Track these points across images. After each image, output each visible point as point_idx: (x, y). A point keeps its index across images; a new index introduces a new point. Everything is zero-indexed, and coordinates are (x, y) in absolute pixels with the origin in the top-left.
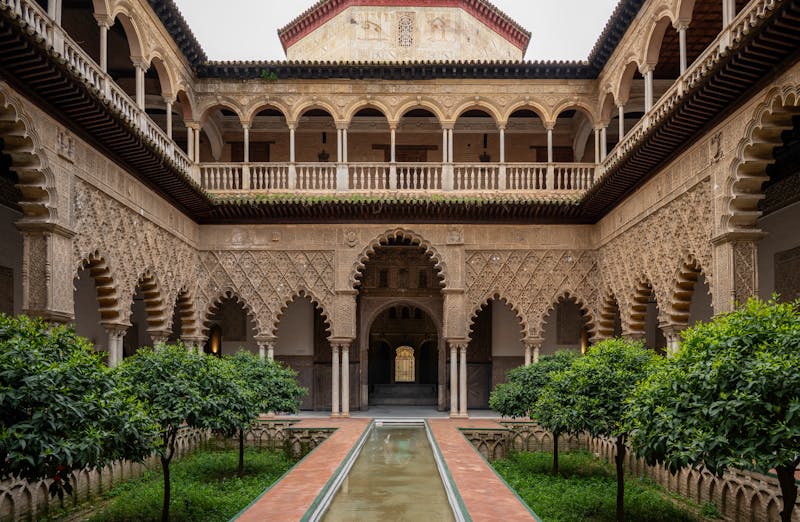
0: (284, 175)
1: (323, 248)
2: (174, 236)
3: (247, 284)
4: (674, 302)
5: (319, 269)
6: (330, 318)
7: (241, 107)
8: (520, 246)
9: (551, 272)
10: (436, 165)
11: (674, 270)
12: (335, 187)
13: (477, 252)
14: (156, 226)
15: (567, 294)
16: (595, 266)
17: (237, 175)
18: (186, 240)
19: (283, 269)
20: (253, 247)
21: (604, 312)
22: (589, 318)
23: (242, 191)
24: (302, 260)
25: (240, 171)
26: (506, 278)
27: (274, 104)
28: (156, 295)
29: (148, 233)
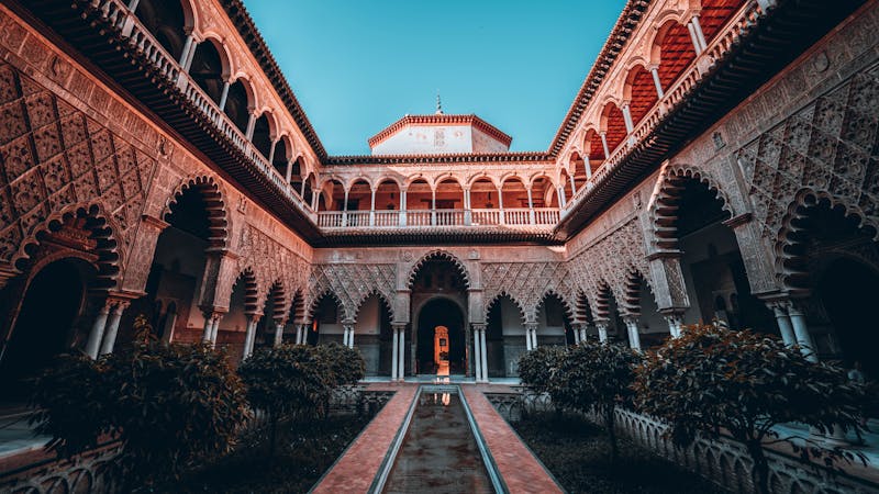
0: (367, 218)
1: (389, 262)
2: (297, 255)
3: (340, 286)
4: (628, 298)
5: (386, 276)
6: (392, 309)
7: (344, 180)
8: (516, 260)
9: (539, 277)
10: (461, 210)
11: (624, 277)
12: (398, 224)
13: (489, 264)
14: (288, 250)
15: (551, 292)
16: (568, 272)
17: (339, 218)
18: (305, 258)
19: (363, 276)
20: (346, 262)
21: (578, 304)
22: (568, 308)
23: (342, 228)
24: (375, 269)
25: (341, 216)
26: (509, 281)
27: (364, 178)
28: (283, 293)
29: (283, 255)
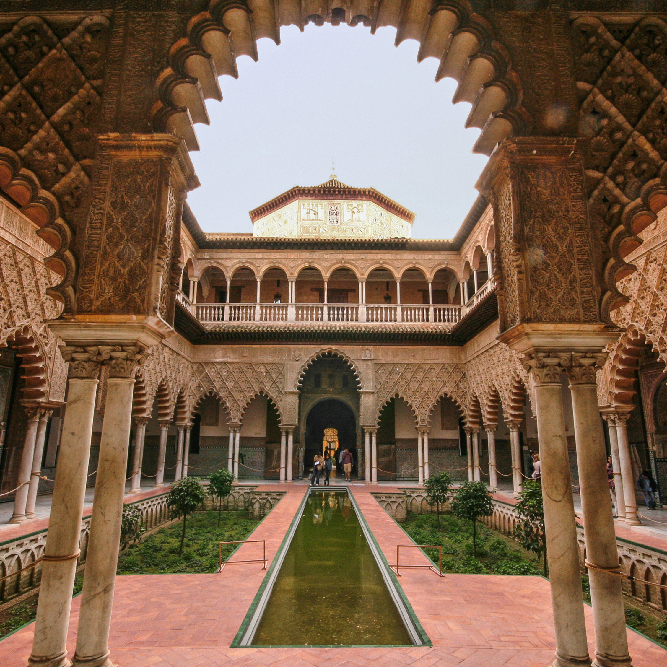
0: (252, 312)
1: (277, 361)
2: (178, 354)
3: (224, 386)
4: (512, 404)
5: (274, 376)
6: (280, 411)
7: (226, 267)
8: (412, 361)
9: (434, 379)
10: (355, 305)
11: (510, 384)
12: (286, 319)
13: (383, 365)
14: (170, 349)
15: (446, 394)
16: (464, 375)
17: (221, 311)
18: (186, 356)
19: (249, 376)
20: (230, 361)
21: (472, 408)
22: (462, 412)
23: (224, 322)
24: (262, 369)
25: (223, 309)
26: (403, 383)
27: (247, 265)
28: (166, 395)
29: (166, 354)
